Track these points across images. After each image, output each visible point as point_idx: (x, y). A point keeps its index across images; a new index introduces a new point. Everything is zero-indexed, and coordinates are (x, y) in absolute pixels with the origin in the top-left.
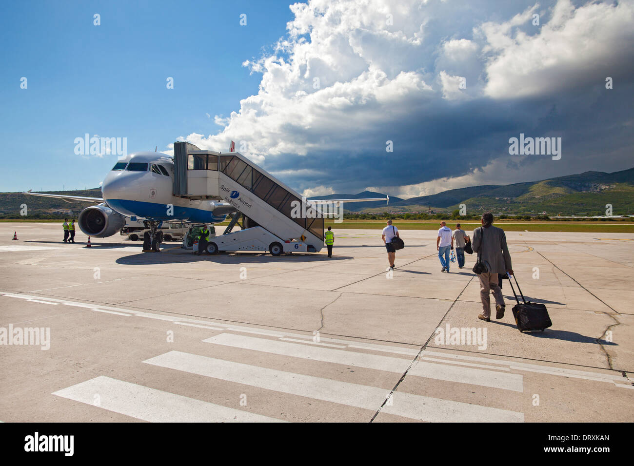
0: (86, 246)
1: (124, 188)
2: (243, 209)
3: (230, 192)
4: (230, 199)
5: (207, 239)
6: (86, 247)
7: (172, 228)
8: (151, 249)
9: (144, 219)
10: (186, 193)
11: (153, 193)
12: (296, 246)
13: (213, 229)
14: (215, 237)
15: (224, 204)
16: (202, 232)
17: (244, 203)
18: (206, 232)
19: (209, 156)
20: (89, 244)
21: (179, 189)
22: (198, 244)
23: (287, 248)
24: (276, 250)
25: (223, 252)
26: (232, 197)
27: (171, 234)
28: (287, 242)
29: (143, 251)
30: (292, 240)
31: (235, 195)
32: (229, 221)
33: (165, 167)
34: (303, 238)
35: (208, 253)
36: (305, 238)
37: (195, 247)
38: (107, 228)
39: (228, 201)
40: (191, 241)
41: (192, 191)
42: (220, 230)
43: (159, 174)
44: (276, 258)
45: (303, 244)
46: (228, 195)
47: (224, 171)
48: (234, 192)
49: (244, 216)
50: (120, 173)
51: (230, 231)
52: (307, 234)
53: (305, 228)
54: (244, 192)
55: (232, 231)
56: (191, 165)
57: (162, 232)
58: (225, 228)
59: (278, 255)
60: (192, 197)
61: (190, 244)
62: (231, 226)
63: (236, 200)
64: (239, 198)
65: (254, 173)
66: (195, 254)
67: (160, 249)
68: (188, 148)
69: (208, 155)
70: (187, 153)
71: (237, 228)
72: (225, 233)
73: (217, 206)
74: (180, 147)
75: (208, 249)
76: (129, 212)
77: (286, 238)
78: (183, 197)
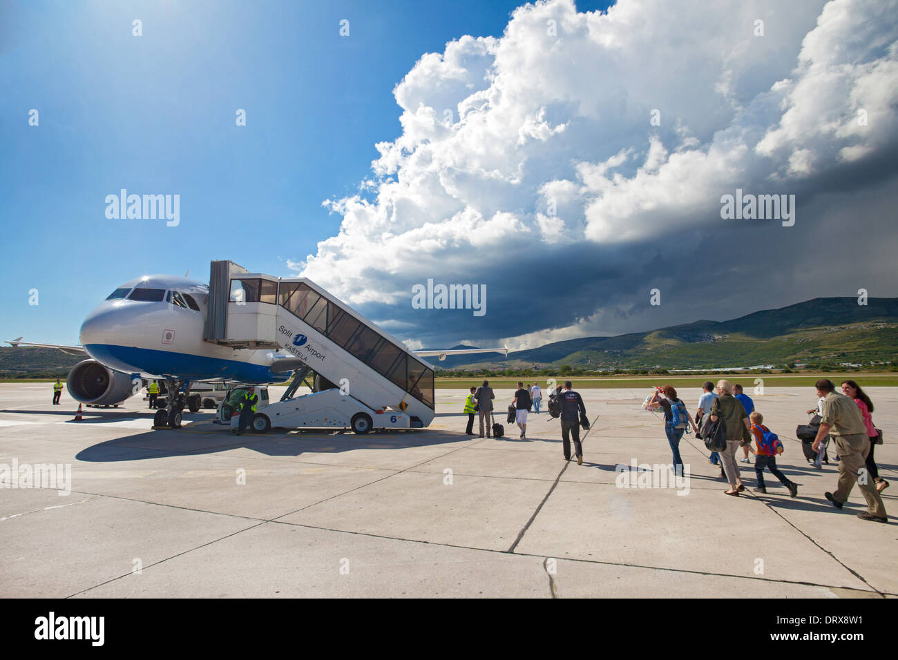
0: (74, 418)
2: (312, 363)
3: (293, 337)
4: (293, 346)
5: (254, 408)
6: (72, 421)
7: (216, 390)
8: (167, 424)
9: (159, 377)
10: (225, 337)
12: (393, 419)
13: (265, 390)
14: (267, 406)
15: (287, 356)
16: (247, 398)
17: (314, 352)
18: (252, 399)
19: (263, 281)
20: (79, 415)
21: (214, 331)
22: (238, 416)
24: (362, 425)
25: (277, 430)
26: (296, 343)
28: (378, 412)
29: (153, 428)
31: (301, 341)
32: (291, 380)
33: (194, 297)
34: (402, 406)
35: (254, 431)
36: (406, 405)
37: (234, 421)
38: (109, 393)
39: (292, 351)
40: (230, 411)
42: (276, 392)
43: (182, 306)
44: (363, 438)
45: (404, 415)
46: (291, 340)
47: (285, 305)
48: (298, 335)
49: (315, 373)
51: (292, 395)
55: (294, 396)
58: (285, 388)
59: (364, 432)
60: (233, 343)
61: (228, 417)
62: (293, 388)
63: (301, 348)
64: (306, 345)
65: (330, 309)
67: (184, 423)
68: (232, 269)
69: (261, 280)
70: (229, 276)
71: (304, 390)
72: (283, 399)
73: (278, 359)
74: (219, 268)
76: (129, 366)
78: (220, 343)
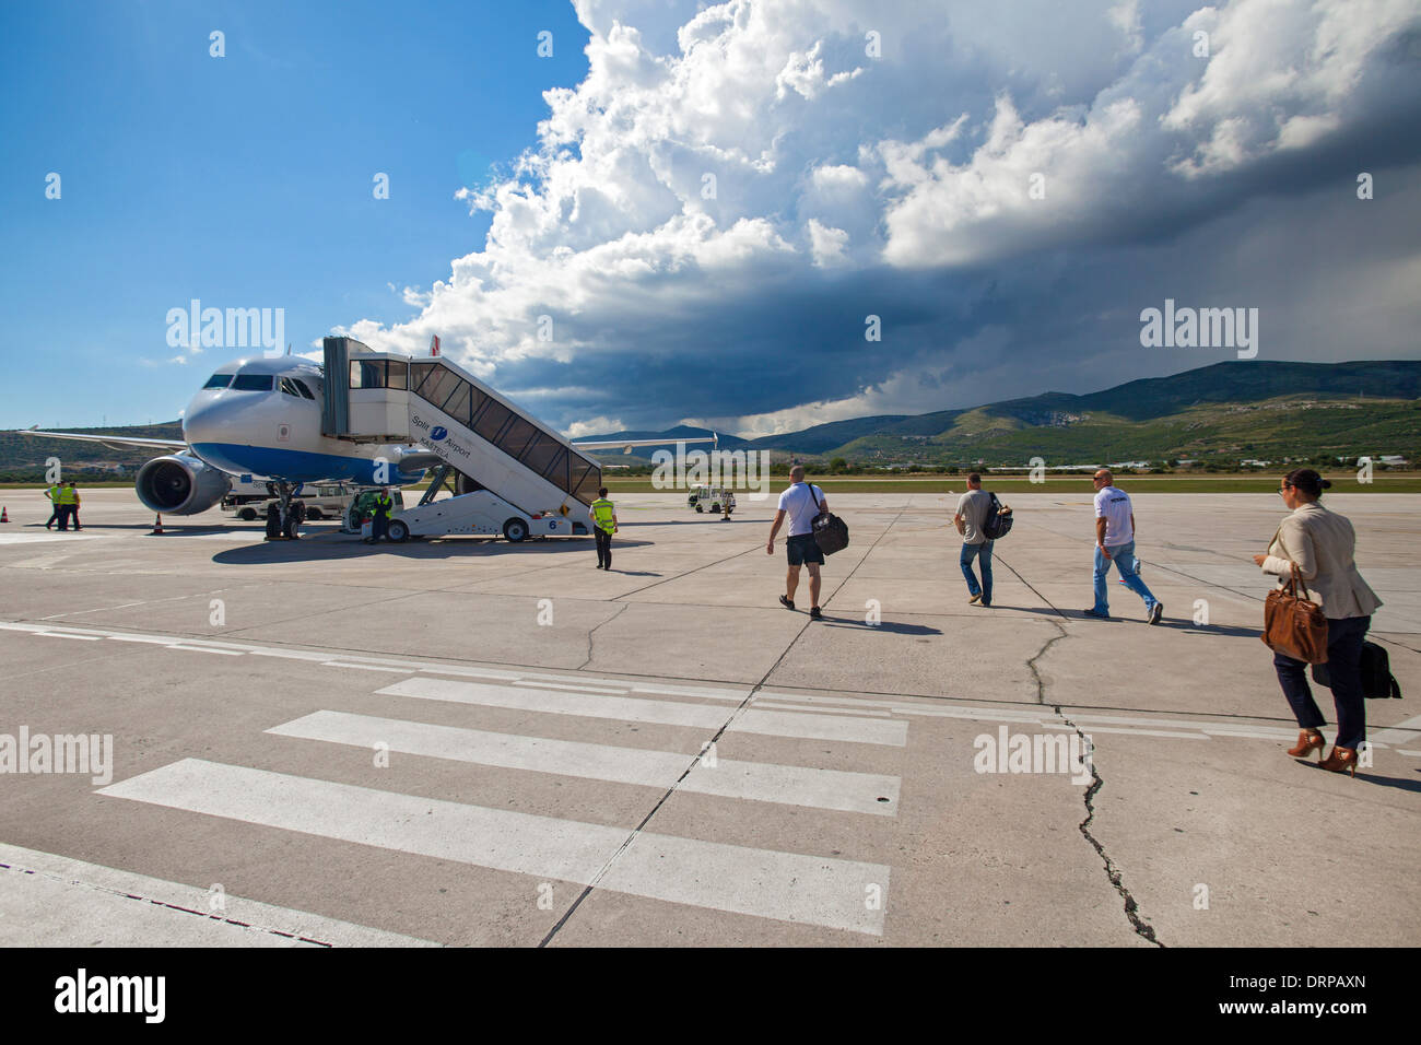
0: (152, 531)
1: (227, 422)
2: (455, 459)
3: (430, 429)
4: (431, 440)
5: (390, 515)
6: (152, 534)
7: (321, 495)
8: (282, 534)
9: (268, 479)
10: (347, 431)
11: (284, 432)
12: (553, 525)
13: (398, 496)
14: (402, 511)
15: (420, 451)
16: (379, 502)
17: (458, 449)
18: (386, 502)
19: (391, 364)
20: (158, 527)
21: (335, 423)
22: (371, 523)
23: (535, 528)
24: (516, 532)
25: (418, 539)
26: (434, 437)
27: (319, 507)
28: (536, 517)
29: (266, 539)
30: (544, 513)
31: (439, 434)
32: (429, 482)
33: (306, 383)
34: (563, 511)
35: (390, 540)
36: (568, 509)
37: (367, 529)
38: (192, 499)
39: (426, 444)
40: (358, 518)
41: (358, 427)
42: (412, 497)
43: (294, 394)
44: (517, 546)
45: (565, 521)
46: (427, 434)
47: (419, 391)
48: (437, 428)
49: (458, 472)
50: (218, 395)
51: (431, 499)
52: (571, 502)
53: (568, 492)
54: (457, 430)
55: (435, 500)
56: (356, 377)
57: (302, 504)
58: (422, 494)
59: (519, 541)
60: (357, 438)
61: (357, 525)
62: (432, 490)
63: (441, 443)
64: (446, 439)
65: (475, 392)
66: (366, 541)
67: (300, 535)
68: (351, 348)
69: (387, 361)
70: (349, 357)
71: (443, 495)
72: (421, 504)
73: (408, 455)
74: (334, 347)
75: (391, 534)
76: (237, 466)
77: (534, 510)
78: (341, 438)
